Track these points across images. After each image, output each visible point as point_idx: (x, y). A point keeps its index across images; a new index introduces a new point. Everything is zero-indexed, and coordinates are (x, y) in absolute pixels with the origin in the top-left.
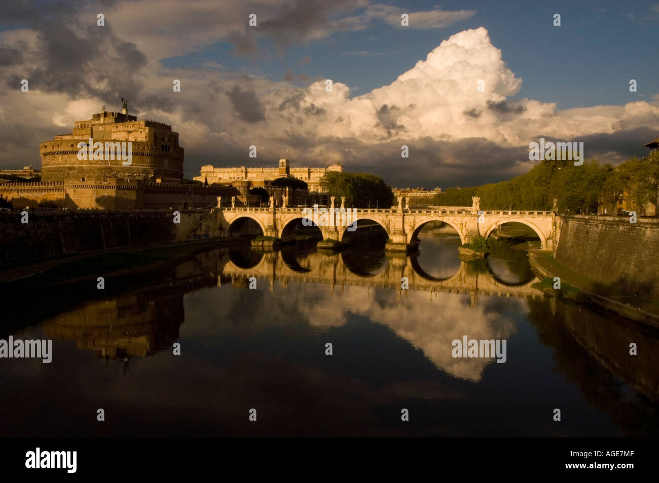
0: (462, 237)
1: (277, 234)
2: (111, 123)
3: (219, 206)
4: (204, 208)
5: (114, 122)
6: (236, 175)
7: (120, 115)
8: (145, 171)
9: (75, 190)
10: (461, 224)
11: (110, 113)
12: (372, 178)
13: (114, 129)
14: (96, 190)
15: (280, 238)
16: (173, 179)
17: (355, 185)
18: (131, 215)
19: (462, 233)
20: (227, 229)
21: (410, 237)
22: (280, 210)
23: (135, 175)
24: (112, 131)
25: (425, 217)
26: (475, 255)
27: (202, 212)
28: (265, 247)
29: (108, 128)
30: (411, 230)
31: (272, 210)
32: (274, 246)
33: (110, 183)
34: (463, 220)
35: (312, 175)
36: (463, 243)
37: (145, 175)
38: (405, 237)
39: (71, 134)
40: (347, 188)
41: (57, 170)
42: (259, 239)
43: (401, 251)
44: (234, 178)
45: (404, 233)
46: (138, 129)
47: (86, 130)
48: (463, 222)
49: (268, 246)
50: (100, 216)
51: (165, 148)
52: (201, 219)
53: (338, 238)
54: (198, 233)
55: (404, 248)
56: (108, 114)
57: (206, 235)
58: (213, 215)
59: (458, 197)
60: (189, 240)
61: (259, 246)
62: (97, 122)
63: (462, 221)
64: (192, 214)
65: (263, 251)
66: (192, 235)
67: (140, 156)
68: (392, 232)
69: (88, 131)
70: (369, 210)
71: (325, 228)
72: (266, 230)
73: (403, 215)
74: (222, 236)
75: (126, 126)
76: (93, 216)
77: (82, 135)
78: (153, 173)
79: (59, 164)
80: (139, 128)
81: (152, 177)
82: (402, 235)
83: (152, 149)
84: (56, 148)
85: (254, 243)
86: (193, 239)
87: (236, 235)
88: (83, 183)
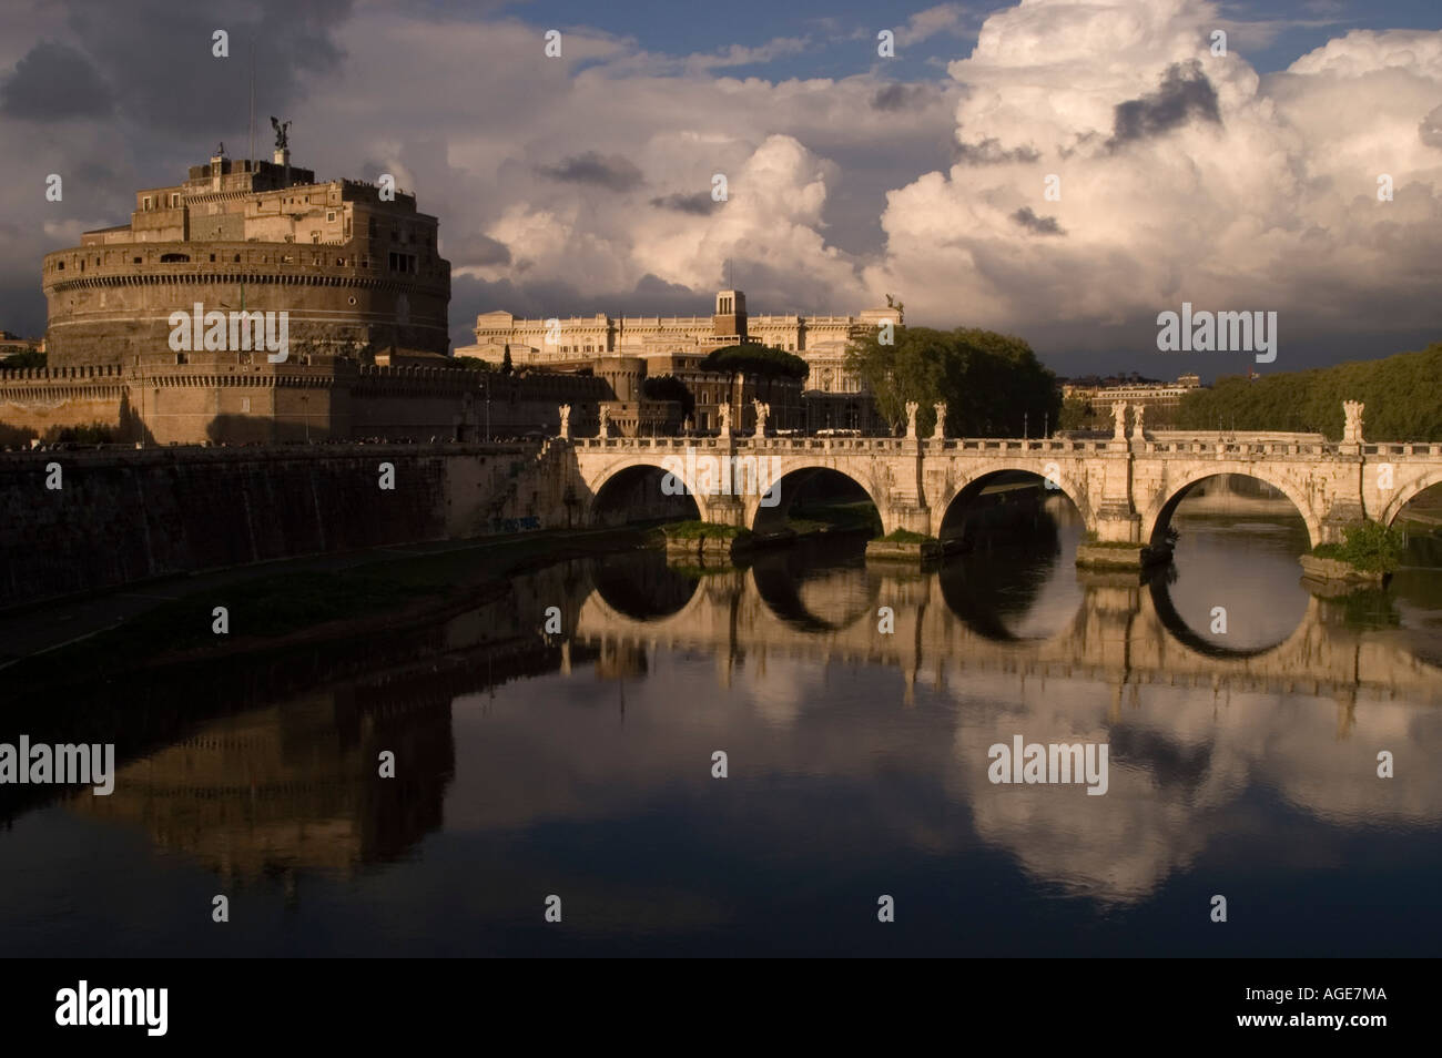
0: (1311, 525)
1: (741, 518)
2: (242, 193)
3: (564, 433)
4: (519, 440)
5: (250, 187)
6: (579, 340)
7: (267, 167)
8: (344, 332)
9: (157, 391)
10: (1307, 485)
11: (238, 163)
12: (1000, 346)
13: (252, 210)
14: (219, 390)
15: (751, 527)
16: (424, 355)
17: (953, 365)
18: (322, 462)
19: (1311, 510)
20: (589, 502)
21: (1149, 525)
22: (751, 445)
23: (316, 342)
24: (247, 216)
25: (1197, 463)
26: (1352, 581)
27: (517, 452)
28: (708, 554)
29: (233, 205)
30: (1153, 502)
31: (727, 445)
32: (733, 553)
33: (258, 369)
34: (1317, 472)
35: (810, 338)
36: (1315, 540)
37: (345, 343)
38: (1135, 524)
39: (128, 228)
40: (928, 376)
41: (94, 332)
42: (691, 533)
43: (1124, 568)
44: (576, 349)
45: (1130, 511)
46: (321, 209)
47: (170, 215)
48: (1317, 480)
49: (718, 553)
50: (241, 465)
51: (401, 262)
52: (514, 474)
53: (929, 529)
54: (507, 513)
55: (1134, 558)
56: (233, 165)
57: (530, 521)
58: (549, 461)
59: (1256, 402)
60: (484, 534)
61: (689, 553)
62: (201, 191)
63: (1311, 476)
64: (489, 459)
65: (703, 567)
66: (489, 520)
67: (329, 286)
68: (1095, 510)
69: (174, 216)
70: (1025, 444)
71: (889, 498)
72: (709, 506)
73: (1128, 456)
74: (574, 522)
75: (288, 200)
76: (224, 466)
77: (159, 230)
78: (366, 337)
79: (99, 316)
80: (326, 205)
81: (365, 350)
82: (1128, 518)
83: (365, 264)
84: (91, 270)
85: (675, 542)
86: (492, 533)
87: (616, 519)
88: (183, 371)
